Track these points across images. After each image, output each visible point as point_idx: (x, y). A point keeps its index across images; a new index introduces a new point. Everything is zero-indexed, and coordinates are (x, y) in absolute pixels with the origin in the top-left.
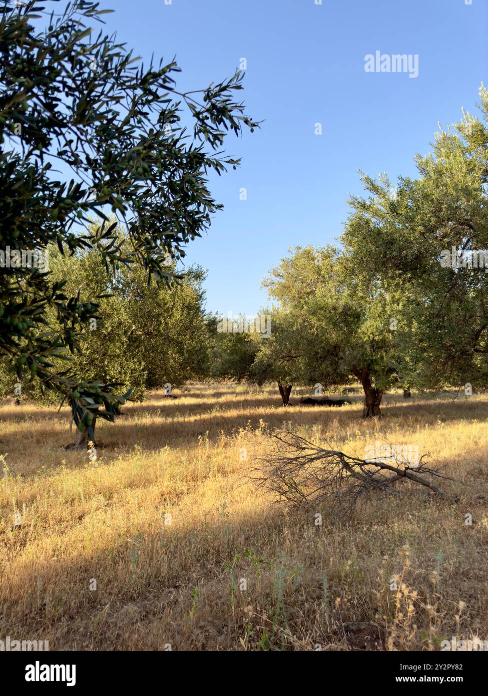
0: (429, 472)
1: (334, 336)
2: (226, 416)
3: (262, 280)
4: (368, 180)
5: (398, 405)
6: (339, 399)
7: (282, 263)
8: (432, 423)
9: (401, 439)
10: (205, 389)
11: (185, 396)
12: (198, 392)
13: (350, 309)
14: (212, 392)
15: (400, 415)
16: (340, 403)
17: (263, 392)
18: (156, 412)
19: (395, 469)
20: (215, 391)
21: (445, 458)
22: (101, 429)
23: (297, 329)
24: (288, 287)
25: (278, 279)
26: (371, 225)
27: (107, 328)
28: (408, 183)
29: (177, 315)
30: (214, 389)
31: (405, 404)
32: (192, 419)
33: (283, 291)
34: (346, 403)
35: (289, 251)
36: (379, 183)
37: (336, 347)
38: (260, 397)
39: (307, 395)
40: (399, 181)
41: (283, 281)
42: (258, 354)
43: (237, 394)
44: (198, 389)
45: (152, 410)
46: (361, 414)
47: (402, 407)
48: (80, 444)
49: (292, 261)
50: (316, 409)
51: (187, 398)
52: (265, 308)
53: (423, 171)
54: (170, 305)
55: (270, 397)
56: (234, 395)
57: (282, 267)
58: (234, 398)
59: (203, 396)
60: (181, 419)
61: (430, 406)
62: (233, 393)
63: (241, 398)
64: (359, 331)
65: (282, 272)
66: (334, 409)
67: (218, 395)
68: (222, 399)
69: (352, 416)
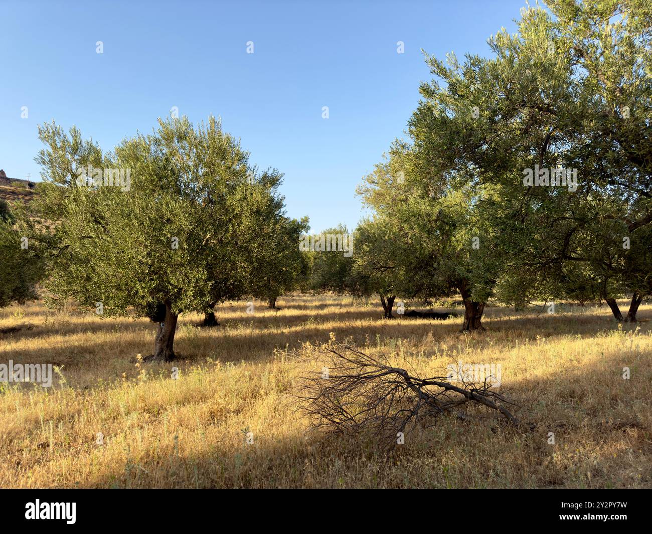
0: (493, 395)
1: (428, 246)
2: (321, 328)
3: (356, 188)
4: (434, 62)
5: (506, 318)
6: (445, 312)
7: (376, 169)
8: (533, 339)
9: (496, 354)
10: (311, 301)
11: (289, 307)
12: (303, 304)
13: (446, 216)
14: (317, 303)
15: (502, 329)
16: (444, 316)
17: (367, 304)
18: (249, 324)
19: (462, 390)
20: (321, 303)
21: (536, 376)
22: (183, 340)
23: (390, 239)
24: (382, 195)
25: (373, 186)
26: (436, 113)
27: (165, 235)
28: (476, 62)
29: (246, 222)
30: (320, 300)
31: (513, 318)
32: (286, 331)
33: (377, 199)
34: (450, 316)
35: (383, 156)
36: (447, 65)
37: (432, 257)
38: (363, 309)
39: (413, 308)
40: (466, 60)
41: (377, 188)
42: (354, 265)
43: (341, 306)
44: (304, 301)
45: (245, 322)
46: (461, 328)
47: (510, 320)
48: (158, 355)
49: (386, 166)
50: (419, 322)
51: (290, 310)
52: (366, 218)
53: (496, 48)
54: (237, 211)
55: (374, 309)
56: (339, 307)
57: (376, 173)
58: (336, 310)
59: (306, 308)
60: (274, 331)
61: (539, 319)
62: (337, 305)
63: (344, 310)
64: (453, 239)
65: (376, 178)
66: (435, 322)
67: (322, 307)
68: (325, 311)
69: (451, 329)
